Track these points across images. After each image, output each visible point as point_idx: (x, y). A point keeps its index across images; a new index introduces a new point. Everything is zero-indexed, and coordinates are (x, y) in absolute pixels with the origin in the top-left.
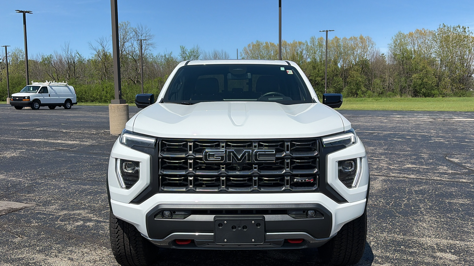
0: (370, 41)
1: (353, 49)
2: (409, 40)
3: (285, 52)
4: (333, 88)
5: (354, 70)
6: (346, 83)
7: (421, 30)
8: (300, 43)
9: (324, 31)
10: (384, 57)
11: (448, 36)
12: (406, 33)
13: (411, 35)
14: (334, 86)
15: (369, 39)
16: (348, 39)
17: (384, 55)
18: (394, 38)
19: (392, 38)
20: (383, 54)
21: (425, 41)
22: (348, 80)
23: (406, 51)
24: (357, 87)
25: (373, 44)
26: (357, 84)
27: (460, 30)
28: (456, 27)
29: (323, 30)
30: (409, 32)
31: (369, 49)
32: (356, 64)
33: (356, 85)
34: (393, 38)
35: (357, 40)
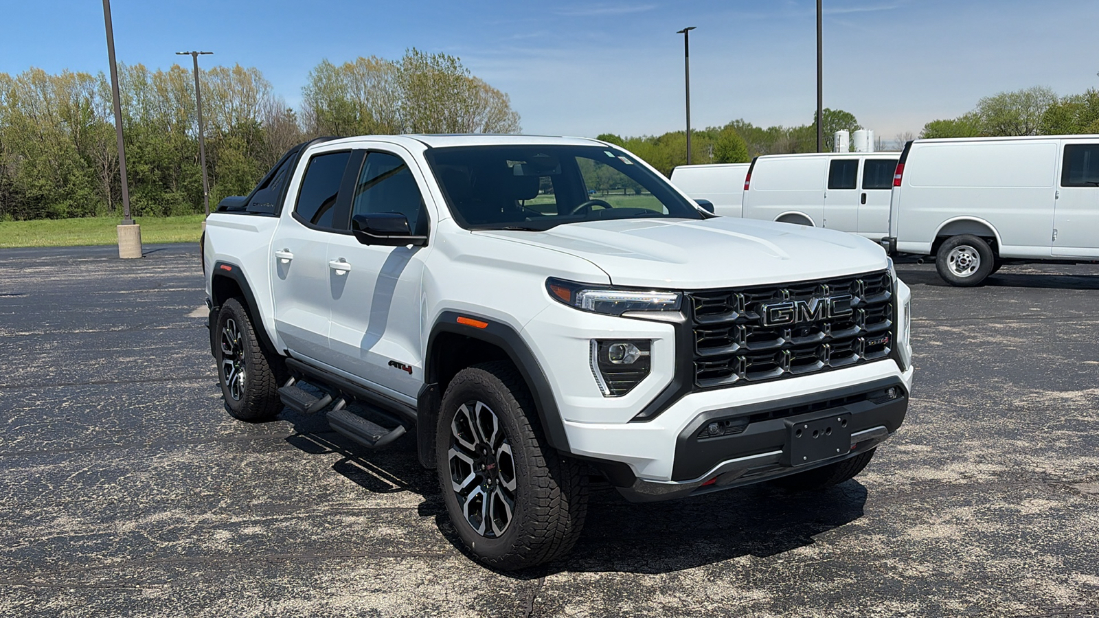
0: (259, 79)
1: (223, 97)
2: (345, 82)
3: (42, 99)
4: (183, 189)
5: (231, 147)
6: (213, 176)
7: (369, 60)
8: (83, 78)
9: (188, 54)
10: (294, 118)
11: (425, 75)
12: (338, 64)
13: (348, 68)
14: (185, 187)
15: (256, 75)
16: (207, 71)
17: (293, 113)
18: (313, 75)
19: (309, 74)
20: (291, 111)
21: (379, 82)
22: (216, 171)
23: (343, 105)
24: (240, 185)
25: (266, 85)
26: (239, 180)
27: (444, 64)
28: (437, 56)
29: (186, 52)
30: (343, 63)
31: (258, 97)
32: (232, 133)
33: (237, 181)
34: (311, 73)
35: (228, 76)
